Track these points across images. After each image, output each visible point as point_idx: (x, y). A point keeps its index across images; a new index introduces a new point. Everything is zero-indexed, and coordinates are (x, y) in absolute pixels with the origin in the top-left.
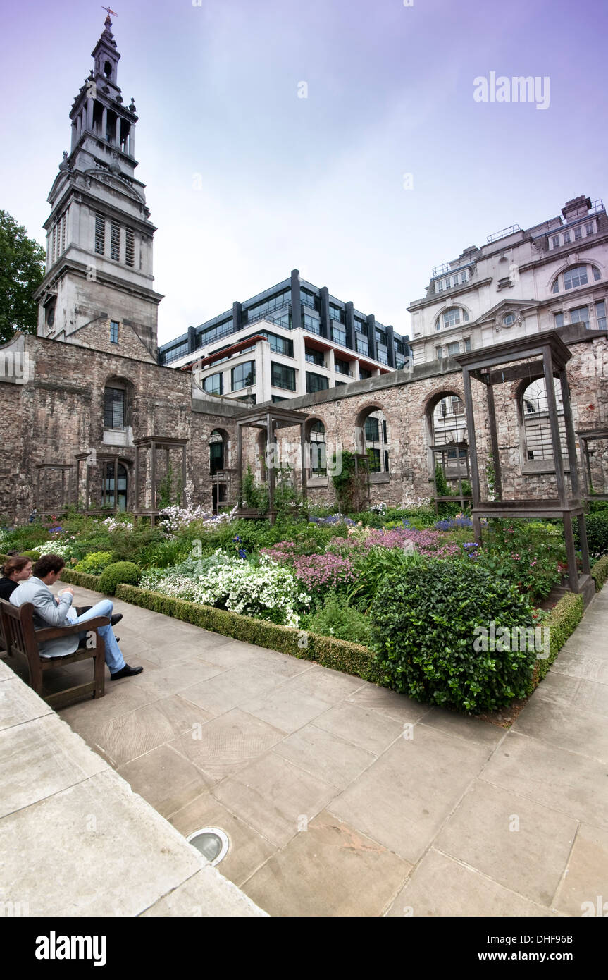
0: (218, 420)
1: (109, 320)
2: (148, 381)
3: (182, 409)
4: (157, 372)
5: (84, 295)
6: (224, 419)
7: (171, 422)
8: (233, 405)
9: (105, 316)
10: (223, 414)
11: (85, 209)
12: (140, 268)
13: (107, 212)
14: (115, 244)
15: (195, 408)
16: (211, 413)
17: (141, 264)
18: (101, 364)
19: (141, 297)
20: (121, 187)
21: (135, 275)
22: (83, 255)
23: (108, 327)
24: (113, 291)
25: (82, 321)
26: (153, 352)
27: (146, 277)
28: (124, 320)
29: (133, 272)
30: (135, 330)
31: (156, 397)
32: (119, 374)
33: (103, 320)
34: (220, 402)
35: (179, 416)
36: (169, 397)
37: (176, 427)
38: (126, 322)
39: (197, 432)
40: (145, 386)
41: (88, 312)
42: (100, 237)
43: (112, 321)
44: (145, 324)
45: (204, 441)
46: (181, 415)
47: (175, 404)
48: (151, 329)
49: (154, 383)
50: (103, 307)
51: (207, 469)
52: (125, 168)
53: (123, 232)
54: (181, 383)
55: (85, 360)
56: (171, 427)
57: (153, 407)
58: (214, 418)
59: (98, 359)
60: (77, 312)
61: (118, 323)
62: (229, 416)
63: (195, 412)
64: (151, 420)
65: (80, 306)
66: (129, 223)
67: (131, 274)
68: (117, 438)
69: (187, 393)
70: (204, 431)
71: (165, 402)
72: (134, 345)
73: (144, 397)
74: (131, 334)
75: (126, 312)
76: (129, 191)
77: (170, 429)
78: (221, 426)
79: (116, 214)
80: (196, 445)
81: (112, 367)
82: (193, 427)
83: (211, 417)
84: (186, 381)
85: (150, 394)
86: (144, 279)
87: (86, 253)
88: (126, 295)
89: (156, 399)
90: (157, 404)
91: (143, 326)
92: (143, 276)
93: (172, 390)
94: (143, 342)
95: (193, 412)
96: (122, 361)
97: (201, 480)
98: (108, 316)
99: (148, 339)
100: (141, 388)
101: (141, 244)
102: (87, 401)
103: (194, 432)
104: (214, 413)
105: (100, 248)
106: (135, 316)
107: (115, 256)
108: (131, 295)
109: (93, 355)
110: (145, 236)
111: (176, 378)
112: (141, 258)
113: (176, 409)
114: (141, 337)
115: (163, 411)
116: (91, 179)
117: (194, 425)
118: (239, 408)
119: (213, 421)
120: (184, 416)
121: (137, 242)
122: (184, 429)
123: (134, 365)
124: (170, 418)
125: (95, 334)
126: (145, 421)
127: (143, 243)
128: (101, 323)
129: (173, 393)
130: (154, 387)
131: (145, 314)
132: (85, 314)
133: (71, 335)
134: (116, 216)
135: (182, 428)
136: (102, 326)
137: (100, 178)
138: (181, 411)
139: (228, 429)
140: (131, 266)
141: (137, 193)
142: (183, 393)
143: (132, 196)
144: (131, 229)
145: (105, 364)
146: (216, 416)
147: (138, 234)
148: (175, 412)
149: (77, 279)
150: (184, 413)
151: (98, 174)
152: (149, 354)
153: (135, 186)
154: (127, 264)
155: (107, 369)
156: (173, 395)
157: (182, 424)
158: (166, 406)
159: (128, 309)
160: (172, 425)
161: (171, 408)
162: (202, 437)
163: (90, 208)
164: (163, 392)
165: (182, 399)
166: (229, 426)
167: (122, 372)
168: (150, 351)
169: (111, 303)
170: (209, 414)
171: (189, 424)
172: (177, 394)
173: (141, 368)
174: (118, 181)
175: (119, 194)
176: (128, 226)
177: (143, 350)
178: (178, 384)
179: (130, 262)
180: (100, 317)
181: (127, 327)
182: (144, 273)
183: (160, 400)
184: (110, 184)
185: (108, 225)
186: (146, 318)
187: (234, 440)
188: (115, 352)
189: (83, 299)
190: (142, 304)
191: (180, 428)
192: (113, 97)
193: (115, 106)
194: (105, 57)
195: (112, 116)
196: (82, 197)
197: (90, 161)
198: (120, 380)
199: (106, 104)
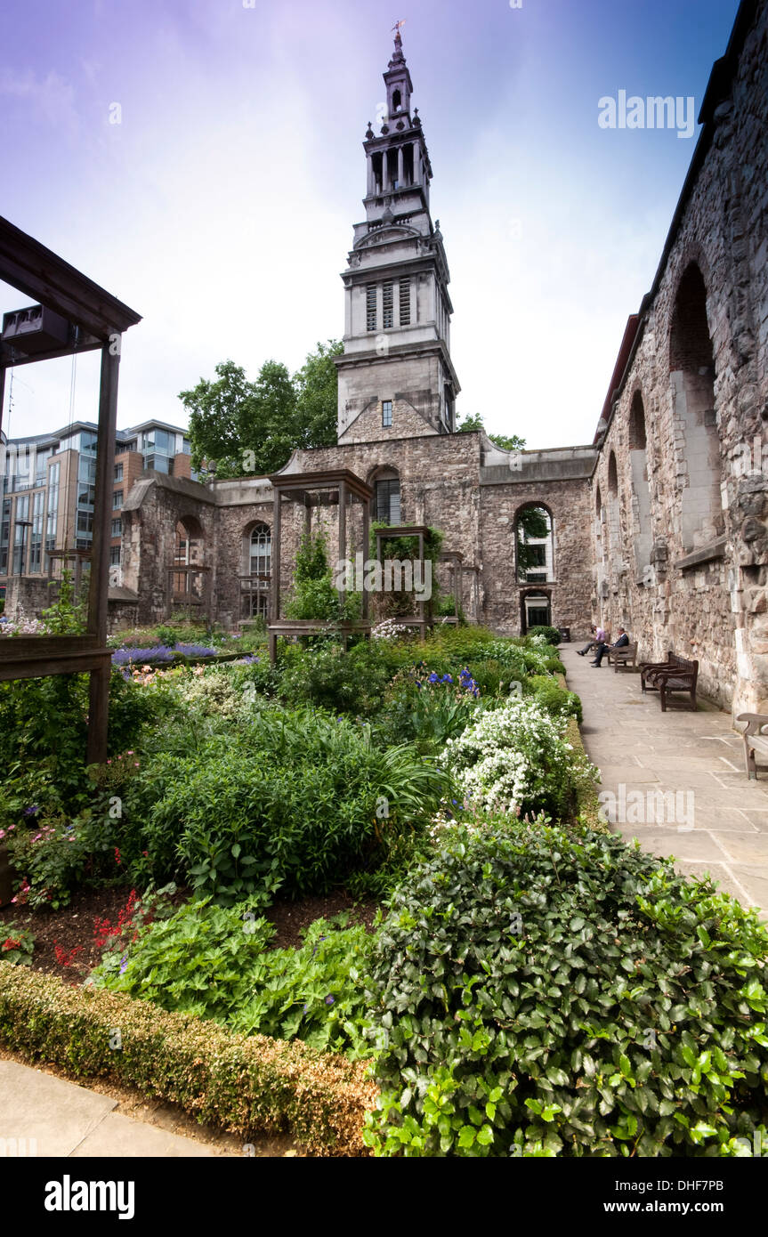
0: (529, 489)
1: (380, 403)
2: (416, 461)
3: (464, 486)
4: (427, 446)
5: (354, 386)
6: (542, 486)
7: (449, 506)
8: (564, 458)
9: (375, 399)
10: (539, 478)
11: (357, 290)
12: (418, 319)
13: (379, 277)
14: (388, 307)
15: (486, 479)
16: (515, 481)
17: (418, 314)
18: (362, 457)
19: (416, 357)
20: (392, 236)
21: (411, 333)
22: (355, 342)
23: (379, 410)
24: (381, 366)
25: (353, 414)
26: (433, 419)
27: (424, 327)
28: (396, 395)
29: (407, 330)
30: (410, 401)
31: (426, 479)
32: (381, 462)
33: (373, 406)
34: (536, 461)
35: (461, 497)
36: (446, 474)
37: (457, 513)
38: (399, 397)
39: (490, 515)
40: (412, 468)
41: (359, 403)
42: (371, 311)
43: (383, 402)
44: (424, 387)
45: (502, 526)
46: (464, 495)
47: (453, 482)
48: (429, 391)
49: (424, 461)
50: (372, 390)
51: (509, 568)
52: (403, 207)
53: (396, 288)
54: (462, 450)
55: (346, 459)
56: (449, 514)
57: (422, 493)
58: (521, 487)
59: (358, 453)
60: (348, 408)
61: (390, 401)
62: (549, 478)
63: (486, 486)
64: (420, 509)
65: (351, 400)
66: (403, 272)
67: (406, 334)
69: (472, 462)
70: (502, 511)
71: (440, 483)
72: (409, 420)
73: (411, 482)
74: (406, 407)
75: (399, 384)
76: (402, 233)
77: (447, 516)
78: (536, 498)
79: (388, 273)
80: (490, 533)
81: (374, 456)
82: (484, 508)
83: (514, 487)
84: (470, 444)
85: (419, 477)
86: (422, 331)
87: (357, 338)
88: (398, 364)
89: (428, 481)
90: (427, 487)
91: (419, 392)
92: (420, 328)
93: (450, 463)
94: (420, 412)
95: (482, 486)
96: (384, 446)
97: (499, 585)
98: (380, 398)
99: (426, 406)
100: (407, 473)
101: (418, 289)
103: (486, 515)
104: (520, 480)
105: (371, 326)
106: (409, 383)
107: (388, 323)
108: (402, 361)
109: (353, 450)
110: (424, 275)
111: (455, 444)
112: (418, 305)
113: (455, 487)
114: (417, 407)
115: (437, 495)
116: (360, 251)
117: (486, 505)
118: (577, 460)
119: (520, 493)
120: (468, 495)
121: (413, 289)
122: (469, 513)
123: (399, 445)
124: (447, 502)
125: (365, 425)
126: (413, 512)
127: (423, 286)
128: (371, 410)
129: (451, 467)
130: (425, 466)
131: (421, 376)
132: (355, 406)
133: (342, 435)
134: (388, 275)
135: (466, 513)
136: (373, 412)
137: (370, 244)
138: (464, 490)
139: (551, 499)
140: (409, 323)
141: (410, 228)
142: (466, 463)
143: (406, 236)
144: (405, 280)
145: (365, 456)
146: (525, 483)
147: (414, 278)
148: (456, 493)
149: (347, 373)
150: (468, 490)
151: (366, 242)
152: (427, 425)
154: (402, 324)
155: (368, 460)
156: (453, 468)
157: (467, 507)
158: (441, 487)
159: (400, 379)
160: (451, 511)
161: (449, 487)
162: (499, 520)
163: (361, 285)
164: (436, 469)
165: (465, 472)
166: (551, 495)
167: (384, 459)
168: (429, 420)
169: (381, 381)
170: (512, 484)
171: (475, 504)
172: (457, 467)
173: (407, 446)
174: (390, 231)
175: (390, 247)
176: (402, 277)
177: (420, 422)
178: (459, 452)
179: (405, 320)
180: (370, 404)
181: (400, 402)
182: (422, 323)
183: (433, 481)
184: (381, 242)
185: (379, 292)
186: (424, 378)
187: (563, 515)
188: (387, 437)
189: (353, 391)
190: (418, 365)
191: (463, 513)
192: (393, 130)
193: (395, 139)
194: (393, 88)
195: (392, 155)
196: (352, 280)
197: (364, 231)
198: (388, 469)
199: (384, 148)
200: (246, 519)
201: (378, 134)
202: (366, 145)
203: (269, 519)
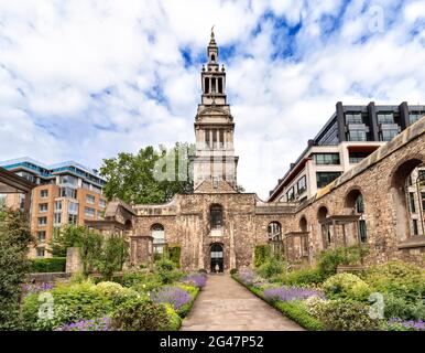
0: (273, 216)
1: (212, 177)
2: (229, 203)
3: (249, 213)
4: (234, 197)
5: (201, 170)
6: (278, 215)
8: (284, 206)
9: (210, 176)
10: (276, 212)
11: (201, 131)
12: (227, 147)
13: (211, 127)
14: (214, 140)
15: (257, 212)
16: (269, 213)
17: (227, 145)
19: (227, 162)
20: (216, 112)
21: (225, 151)
22: (200, 152)
23: (212, 181)
25: (201, 181)
26: (235, 187)
28: (219, 175)
29: (223, 150)
30: (225, 178)
31: (235, 210)
32: (215, 202)
33: (209, 178)
34: (274, 206)
35: (248, 218)
36: (242, 209)
37: (246, 224)
40: (228, 205)
41: (203, 177)
42: (208, 141)
44: (230, 173)
45: (264, 230)
47: (245, 212)
48: (233, 175)
49: (233, 203)
50: (208, 172)
52: (219, 101)
53: (218, 133)
54: (248, 200)
55: (200, 199)
58: (270, 216)
59: (205, 197)
60: (198, 178)
61: (217, 178)
62: (280, 213)
63: (258, 214)
64: (232, 222)
65: (200, 175)
66: (221, 127)
67: (223, 152)
68: (217, 233)
69: (251, 205)
70: (263, 224)
71: (239, 212)
72: (225, 186)
73: (228, 211)
74: (223, 181)
75: (220, 171)
76: (220, 112)
77: (242, 225)
78: (275, 220)
80: (259, 232)
81: (212, 200)
82: (257, 223)
84: (250, 198)
85: (231, 209)
86: (229, 151)
87: (202, 150)
88: (219, 163)
90: (235, 213)
91: (229, 175)
93: (243, 205)
94: (229, 183)
95: (256, 214)
96: (215, 196)
99: (231, 181)
100: (226, 207)
101: (227, 135)
102: (201, 218)
103: (258, 225)
105: (208, 146)
106: (224, 172)
107: (215, 146)
108: (221, 162)
109: (203, 196)
110: (229, 130)
111: (245, 198)
112: (227, 142)
113: (246, 214)
114: (228, 181)
115: (238, 216)
116: (202, 115)
117: (257, 221)
118: (290, 207)
119: (270, 218)
120: (251, 217)
121: (225, 134)
122: (251, 224)
123: (222, 196)
124: (242, 220)
125: (206, 186)
126: (229, 223)
130: (233, 205)
131: (229, 169)
132: (201, 178)
133: (196, 189)
134: (214, 127)
137: (207, 113)
138: (249, 215)
139: (281, 221)
140: (224, 148)
141: (224, 110)
142: (249, 205)
143: (222, 114)
144: (222, 130)
145: (208, 199)
146: (272, 214)
147: (225, 130)
148: (246, 216)
149: (197, 164)
150: (251, 215)
151: (205, 112)
152: (232, 189)
153: (225, 108)
154: (221, 148)
155: (209, 201)
156: (244, 207)
157: (250, 222)
158: (240, 214)
159: (220, 169)
160: (244, 223)
161: (243, 214)
162: (262, 227)
163: (202, 129)
164: (238, 207)
165: (249, 209)
166: (281, 219)
168: (233, 187)
169: (213, 169)
170: (267, 215)
171: (253, 221)
172: (246, 206)
173: (226, 197)
174: (215, 110)
175: (215, 116)
176: (220, 129)
177: (230, 188)
178: (246, 201)
179: (222, 146)
180: (207, 178)
181: (221, 178)
182: (229, 149)
184: (212, 113)
185: (211, 133)
187: (285, 227)
188: (216, 192)
190: (228, 165)
191: (249, 224)
192: (213, 71)
193: (214, 74)
194: (211, 54)
195: (213, 80)
196: (198, 126)
197: (203, 108)
198: (217, 205)
199: (210, 76)
200: (152, 221)
201: (206, 71)
202: (203, 74)
203: (163, 222)
